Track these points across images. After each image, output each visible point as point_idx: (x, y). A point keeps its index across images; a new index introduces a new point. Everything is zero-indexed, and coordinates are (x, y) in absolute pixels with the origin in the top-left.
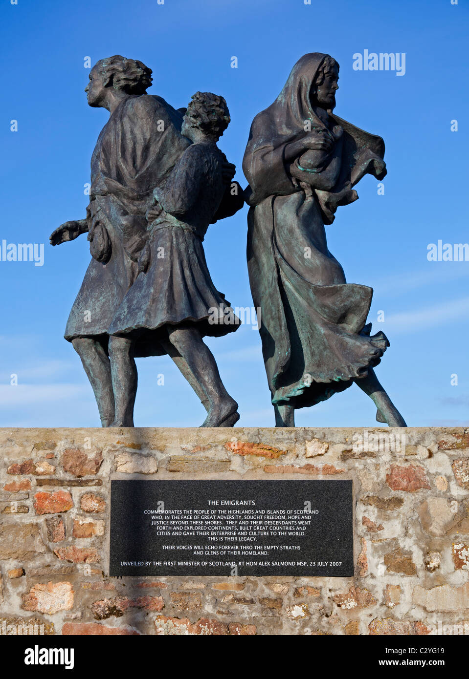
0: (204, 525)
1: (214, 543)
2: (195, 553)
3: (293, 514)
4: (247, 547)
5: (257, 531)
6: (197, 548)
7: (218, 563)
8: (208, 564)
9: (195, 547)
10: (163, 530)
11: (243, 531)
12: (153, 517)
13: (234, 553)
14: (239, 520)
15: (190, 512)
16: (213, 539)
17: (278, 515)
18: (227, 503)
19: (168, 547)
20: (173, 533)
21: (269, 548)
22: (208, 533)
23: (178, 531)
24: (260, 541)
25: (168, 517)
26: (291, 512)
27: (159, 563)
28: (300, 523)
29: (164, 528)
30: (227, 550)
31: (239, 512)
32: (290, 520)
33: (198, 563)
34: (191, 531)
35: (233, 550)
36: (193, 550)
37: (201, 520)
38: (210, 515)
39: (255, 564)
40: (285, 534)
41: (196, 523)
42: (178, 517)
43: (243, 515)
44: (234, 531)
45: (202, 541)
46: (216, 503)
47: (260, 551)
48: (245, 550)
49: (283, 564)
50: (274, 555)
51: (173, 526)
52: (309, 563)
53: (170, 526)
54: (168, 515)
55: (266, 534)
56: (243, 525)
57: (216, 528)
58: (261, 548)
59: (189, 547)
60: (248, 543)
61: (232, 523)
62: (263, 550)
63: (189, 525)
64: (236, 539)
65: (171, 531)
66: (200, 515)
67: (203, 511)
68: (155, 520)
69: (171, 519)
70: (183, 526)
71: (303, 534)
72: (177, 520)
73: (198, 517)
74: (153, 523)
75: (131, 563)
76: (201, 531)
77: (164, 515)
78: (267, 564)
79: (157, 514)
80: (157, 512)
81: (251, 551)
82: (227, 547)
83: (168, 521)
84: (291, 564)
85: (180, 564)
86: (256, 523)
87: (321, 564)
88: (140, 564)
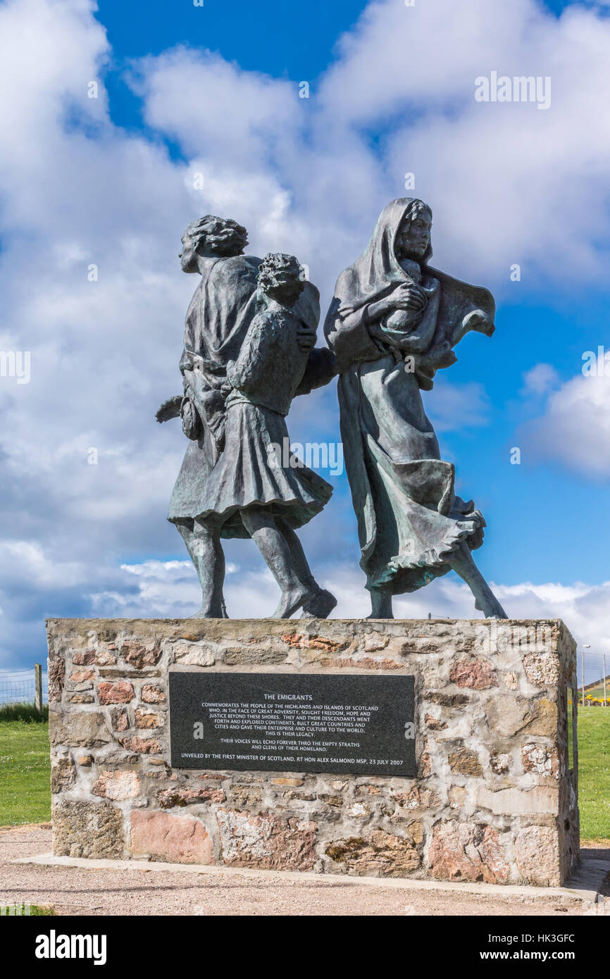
0: (261, 719)
1: (272, 738)
2: (253, 747)
3: (351, 710)
4: (305, 743)
5: (315, 726)
6: (256, 744)
7: (276, 758)
8: (267, 758)
9: (254, 741)
10: (221, 724)
11: (300, 726)
12: (211, 710)
13: (292, 748)
14: (296, 715)
15: (247, 705)
16: (271, 733)
17: (335, 710)
18: (284, 697)
19: (227, 741)
20: (231, 727)
21: (327, 744)
22: (265, 728)
23: (236, 724)
24: (319, 737)
25: (225, 710)
26: (349, 708)
27: (218, 756)
28: (359, 719)
29: (222, 721)
30: (285, 745)
31: (296, 707)
32: (348, 716)
33: (257, 757)
34: (249, 724)
35: (291, 745)
36: (251, 744)
37: (257, 713)
38: (267, 709)
39: (314, 760)
40: (343, 730)
41: (253, 717)
42: (235, 711)
43: (300, 710)
44: (291, 725)
45: (260, 735)
46: (272, 697)
47: (319, 747)
48: (303, 746)
49: (342, 761)
50: (332, 752)
51: (230, 719)
52: (368, 761)
53: (228, 719)
54: (225, 708)
55: (324, 729)
56: (301, 721)
57: (273, 722)
58: (319, 744)
59: (248, 741)
60: (305, 739)
61: (290, 717)
62: (322, 746)
63: (247, 719)
64: (293, 734)
65: (229, 725)
66: (257, 709)
67: (260, 705)
68: (213, 713)
69: (228, 713)
70: (241, 719)
71: (362, 731)
72: (234, 713)
73: (255, 711)
74: (211, 716)
75: (191, 755)
76: (259, 725)
77: (221, 708)
78: (326, 760)
79: (215, 708)
80: (214, 705)
81: (306, 746)
82: (284, 742)
83: (224, 714)
84: (351, 761)
85: (239, 757)
86: (314, 718)
87: (381, 762)
88: (200, 756)
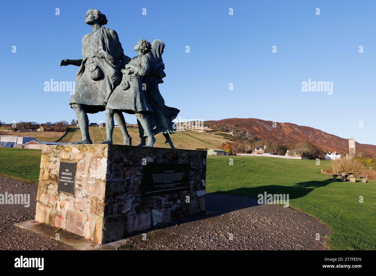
1: (165, 184)
3: (180, 174)
4: (171, 184)
6: (162, 186)
7: (166, 190)
8: (164, 190)
10: (155, 181)
11: (171, 180)
12: (153, 177)
15: (161, 175)
16: (165, 182)
17: (177, 174)
18: (169, 171)
19: (156, 186)
21: (175, 184)
24: (175, 182)
25: (156, 177)
27: (154, 192)
28: (181, 176)
32: (179, 176)
33: (162, 191)
34: (161, 181)
37: (163, 177)
38: (165, 175)
39: (173, 189)
40: (178, 180)
42: (158, 176)
43: (171, 175)
44: (169, 180)
45: (163, 183)
46: (166, 171)
50: (177, 186)
52: (182, 188)
53: (157, 179)
55: (175, 180)
56: (171, 178)
57: (166, 179)
59: (160, 186)
61: (169, 177)
64: (169, 182)
65: (157, 181)
66: (163, 175)
70: (160, 179)
71: (181, 179)
72: (158, 177)
74: (153, 179)
75: (148, 193)
76: (163, 180)
77: (156, 176)
78: (175, 189)
79: (154, 176)
80: (154, 175)
81: (172, 185)
82: (168, 185)
83: (156, 178)
84: (179, 188)
85: (158, 191)
86: (173, 177)
87: (184, 187)
88: (150, 192)
